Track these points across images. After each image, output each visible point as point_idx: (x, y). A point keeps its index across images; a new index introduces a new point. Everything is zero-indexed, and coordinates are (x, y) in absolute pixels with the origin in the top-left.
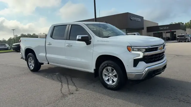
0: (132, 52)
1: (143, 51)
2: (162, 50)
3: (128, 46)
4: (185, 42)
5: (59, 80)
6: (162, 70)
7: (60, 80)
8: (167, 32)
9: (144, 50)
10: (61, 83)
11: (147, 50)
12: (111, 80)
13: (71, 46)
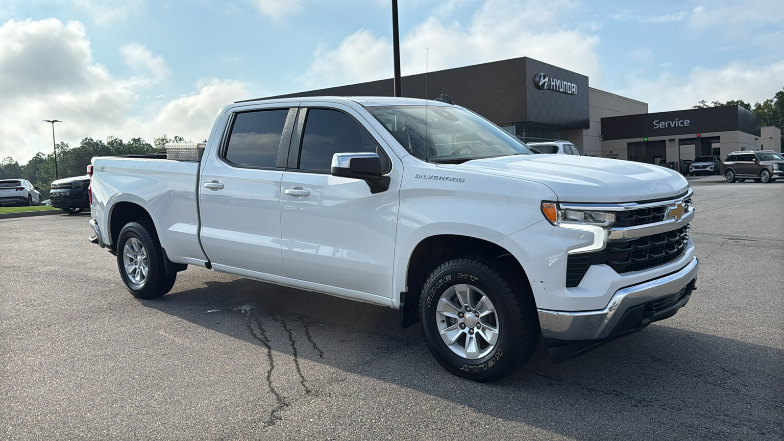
0: (563, 225)
1: (606, 224)
2: (679, 217)
3: (543, 201)
4: (758, 181)
5: (255, 337)
6: (680, 299)
7: (260, 336)
8: (683, 142)
9: (610, 219)
10: (266, 350)
11: (623, 219)
12: (471, 338)
13: (306, 195)
